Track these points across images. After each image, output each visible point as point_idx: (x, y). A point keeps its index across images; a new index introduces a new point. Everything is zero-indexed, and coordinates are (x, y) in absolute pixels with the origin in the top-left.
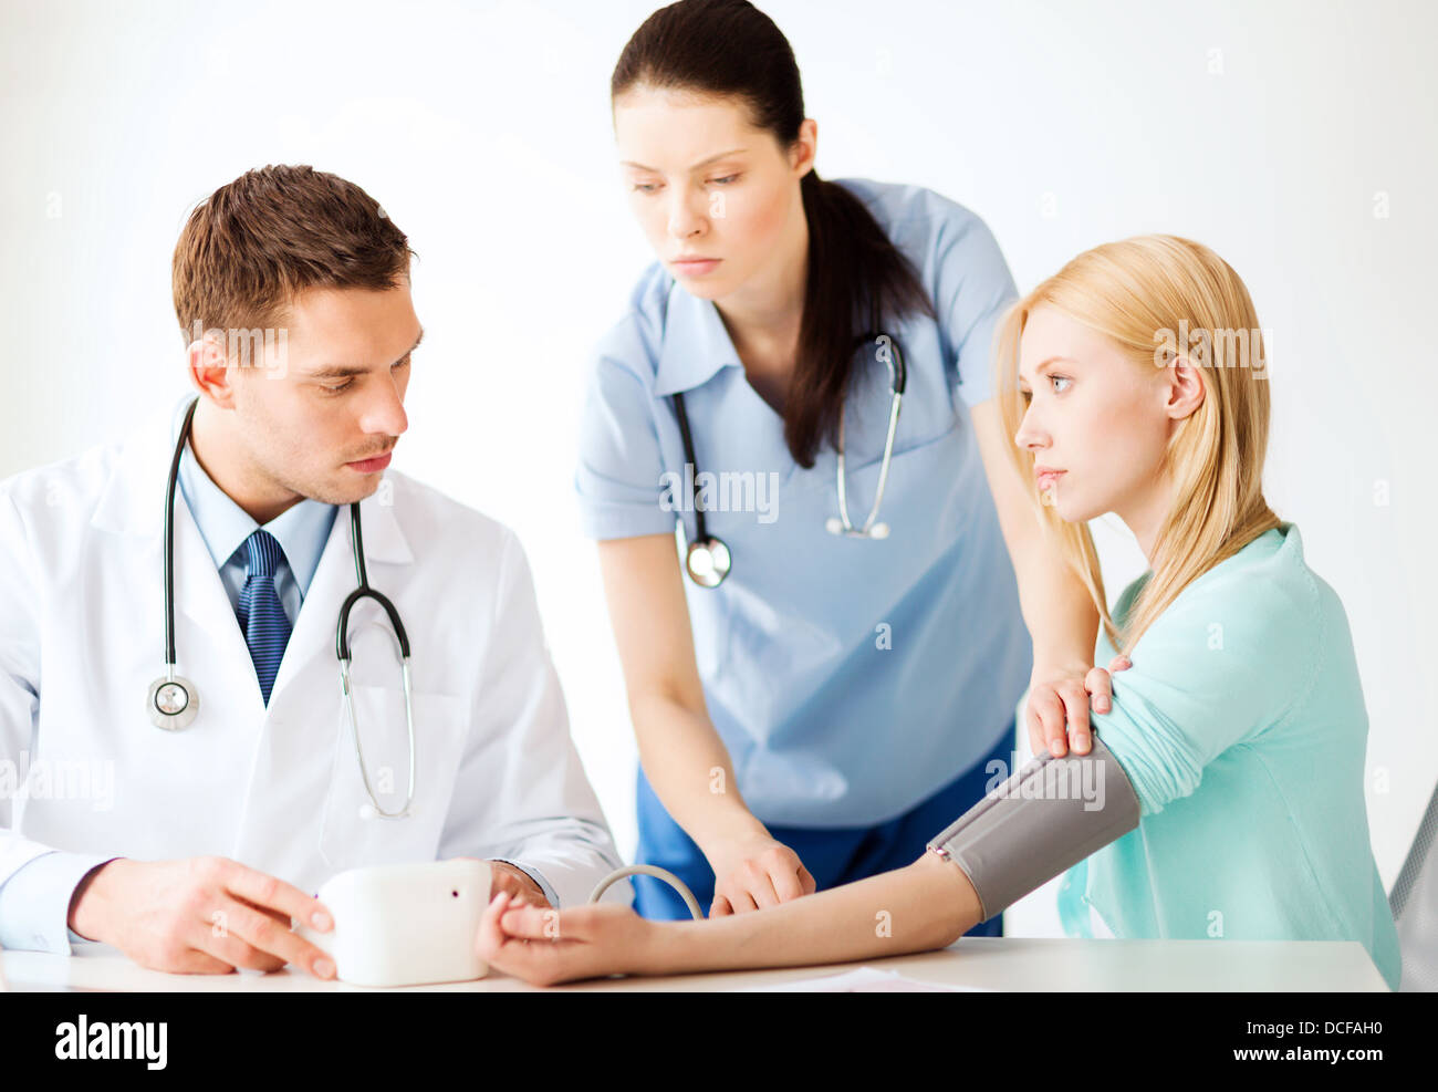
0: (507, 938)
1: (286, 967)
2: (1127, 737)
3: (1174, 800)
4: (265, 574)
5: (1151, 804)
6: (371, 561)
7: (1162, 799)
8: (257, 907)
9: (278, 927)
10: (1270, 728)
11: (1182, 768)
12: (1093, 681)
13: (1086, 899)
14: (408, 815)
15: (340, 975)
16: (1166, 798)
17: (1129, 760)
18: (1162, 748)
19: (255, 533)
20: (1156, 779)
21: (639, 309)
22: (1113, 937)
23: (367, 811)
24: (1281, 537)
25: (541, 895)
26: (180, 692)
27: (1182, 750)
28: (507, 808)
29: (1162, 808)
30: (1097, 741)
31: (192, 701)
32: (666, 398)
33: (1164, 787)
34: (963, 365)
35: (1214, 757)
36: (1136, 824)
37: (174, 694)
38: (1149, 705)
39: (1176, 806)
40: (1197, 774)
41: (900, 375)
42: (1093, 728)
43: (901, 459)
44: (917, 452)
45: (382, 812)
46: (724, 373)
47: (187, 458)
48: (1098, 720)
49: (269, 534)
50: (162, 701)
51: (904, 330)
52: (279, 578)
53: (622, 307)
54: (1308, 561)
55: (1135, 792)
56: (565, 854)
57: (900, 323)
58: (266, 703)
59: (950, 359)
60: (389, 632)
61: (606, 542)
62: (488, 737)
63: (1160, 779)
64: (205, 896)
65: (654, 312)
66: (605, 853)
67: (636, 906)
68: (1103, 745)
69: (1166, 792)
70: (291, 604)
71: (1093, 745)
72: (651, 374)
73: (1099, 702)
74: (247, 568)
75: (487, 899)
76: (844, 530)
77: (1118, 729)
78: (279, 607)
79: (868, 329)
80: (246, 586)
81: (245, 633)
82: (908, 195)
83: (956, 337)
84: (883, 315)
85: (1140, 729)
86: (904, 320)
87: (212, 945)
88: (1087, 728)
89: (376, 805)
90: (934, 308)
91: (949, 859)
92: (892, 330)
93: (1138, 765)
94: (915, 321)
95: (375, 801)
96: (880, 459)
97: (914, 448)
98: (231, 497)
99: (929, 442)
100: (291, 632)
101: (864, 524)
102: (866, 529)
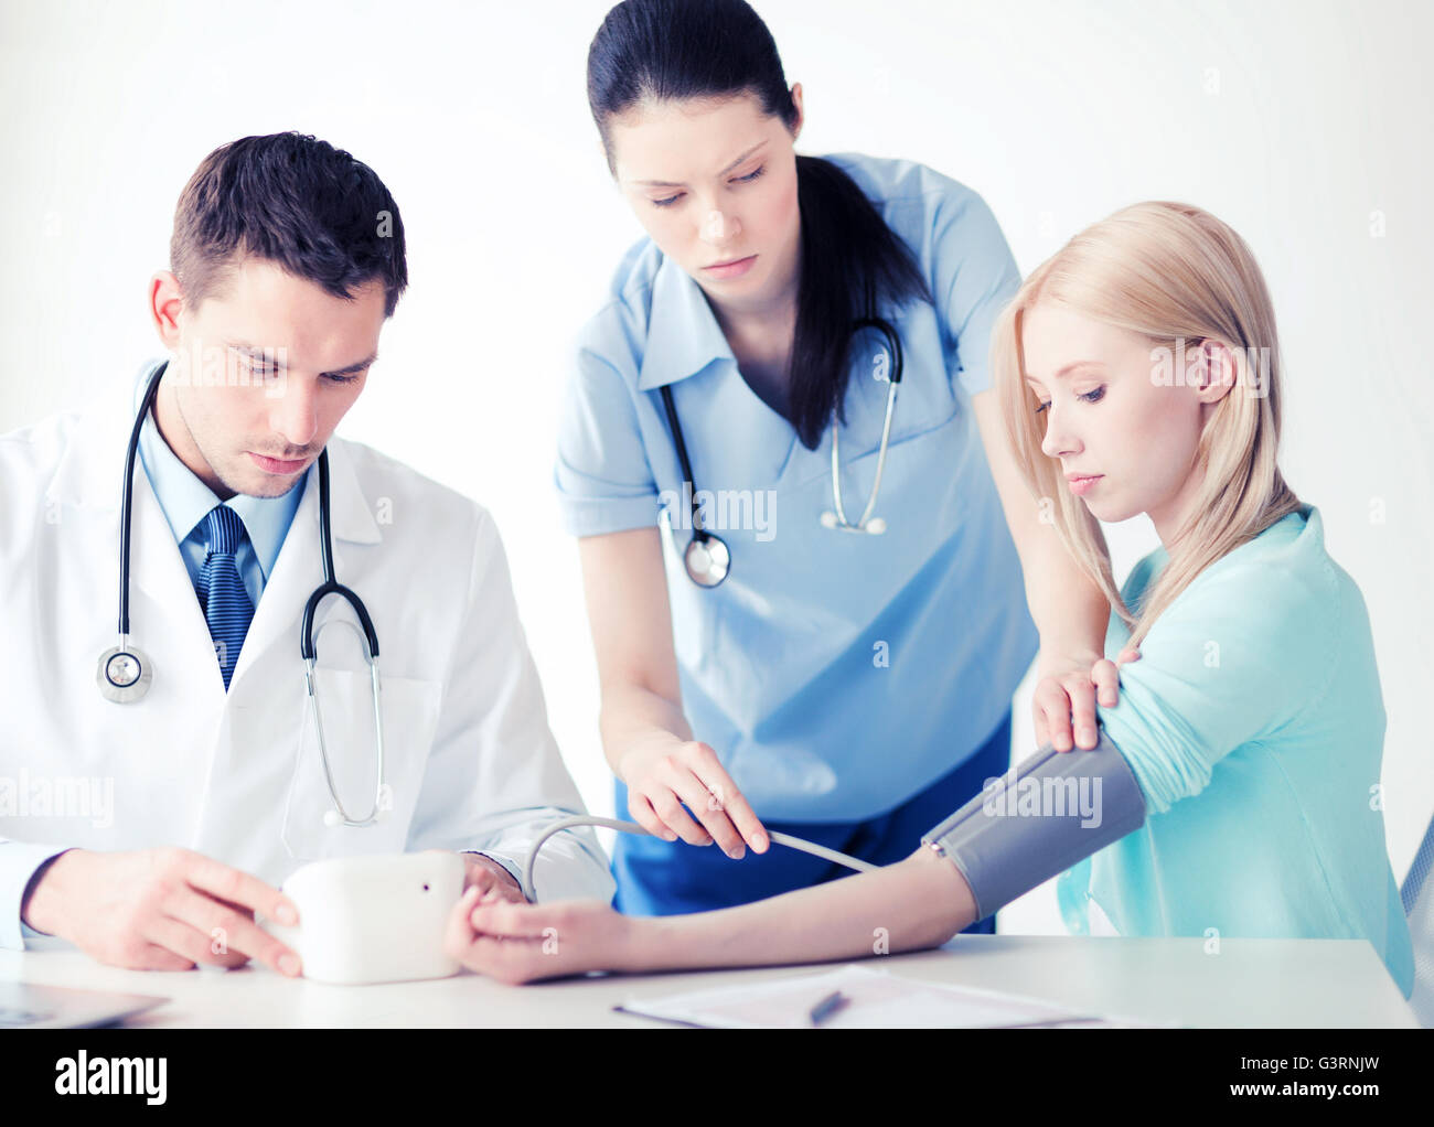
0: (478, 935)
1: (250, 963)
2: (1134, 732)
3: (1183, 799)
4: (226, 550)
5: (1157, 803)
6: (338, 540)
7: (1169, 799)
8: (219, 900)
9: (243, 922)
10: (1284, 726)
11: (1192, 769)
12: (1100, 674)
13: (1089, 896)
14: (375, 822)
15: (306, 972)
16: (1173, 795)
17: (1136, 757)
18: (1170, 744)
19: (216, 509)
20: (1163, 775)
21: (621, 298)
22: (1117, 934)
23: (331, 817)
24: (1303, 522)
25: (517, 890)
26: (131, 661)
27: (1192, 749)
28: (482, 800)
29: (1168, 808)
30: (1104, 736)
31: (144, 675)
32: (650, 393)
33: (1171, 785)
34: (965, 351)
35: (1225, 753)
36: (1141, 823)
37: (126, 665)
38: (1158, 699)
39: (1184, 806)
40: (1206, 773)
41: (897, 363)
42: (1099, 721)
43: (898, 449)
44: (916, 442)
45: (347, 820)
46: (713, 366)
47: (148, 428)
48: (1105, 714)
49: (231, 510)
50: (113, 672)
51: (899, 314)
52: (240, 556)
53: (602, 295)
54: (1328, 549)
55: (1141, 790)
57: (897, 308)
58: (227, 689)
59: (949, 344)
60: (357, 631)
61: (584, 538)
62: (459, 727)
63: (1168, 778)
64: (167, 889)
65: (636, 301)
66: (586, 844)
68: (1108, 740)
69: (1174, 790)
70: (252, 584)
71: (1099, 740)
72: (633, 367)
73: (1105, 696)
74: (207, 544)
75: (460, 892)
76: (839, 524)
77: (1125, 724)
78: (241, 586)
79: (863, 314)
80: (206, 564)
81: (205, 613)
82: (903, 172)
83: (955, 323)
84: (878, 299)
85: (1147, 724)
86: (900, 305)
87: (174, 940)
88: (1094, 723)
89: (343, 814)
90: (931, 292)
91: (944, 855)
92: (887, 315)
93: (1146, 762)
94: (913, 307)
95: (341, 808)
96: (876, 449)
97: (912, 437)
98: (192, 471)
99: (927, 431)
100: (253, 614)
101: (860, 519)
102: (861, 524)
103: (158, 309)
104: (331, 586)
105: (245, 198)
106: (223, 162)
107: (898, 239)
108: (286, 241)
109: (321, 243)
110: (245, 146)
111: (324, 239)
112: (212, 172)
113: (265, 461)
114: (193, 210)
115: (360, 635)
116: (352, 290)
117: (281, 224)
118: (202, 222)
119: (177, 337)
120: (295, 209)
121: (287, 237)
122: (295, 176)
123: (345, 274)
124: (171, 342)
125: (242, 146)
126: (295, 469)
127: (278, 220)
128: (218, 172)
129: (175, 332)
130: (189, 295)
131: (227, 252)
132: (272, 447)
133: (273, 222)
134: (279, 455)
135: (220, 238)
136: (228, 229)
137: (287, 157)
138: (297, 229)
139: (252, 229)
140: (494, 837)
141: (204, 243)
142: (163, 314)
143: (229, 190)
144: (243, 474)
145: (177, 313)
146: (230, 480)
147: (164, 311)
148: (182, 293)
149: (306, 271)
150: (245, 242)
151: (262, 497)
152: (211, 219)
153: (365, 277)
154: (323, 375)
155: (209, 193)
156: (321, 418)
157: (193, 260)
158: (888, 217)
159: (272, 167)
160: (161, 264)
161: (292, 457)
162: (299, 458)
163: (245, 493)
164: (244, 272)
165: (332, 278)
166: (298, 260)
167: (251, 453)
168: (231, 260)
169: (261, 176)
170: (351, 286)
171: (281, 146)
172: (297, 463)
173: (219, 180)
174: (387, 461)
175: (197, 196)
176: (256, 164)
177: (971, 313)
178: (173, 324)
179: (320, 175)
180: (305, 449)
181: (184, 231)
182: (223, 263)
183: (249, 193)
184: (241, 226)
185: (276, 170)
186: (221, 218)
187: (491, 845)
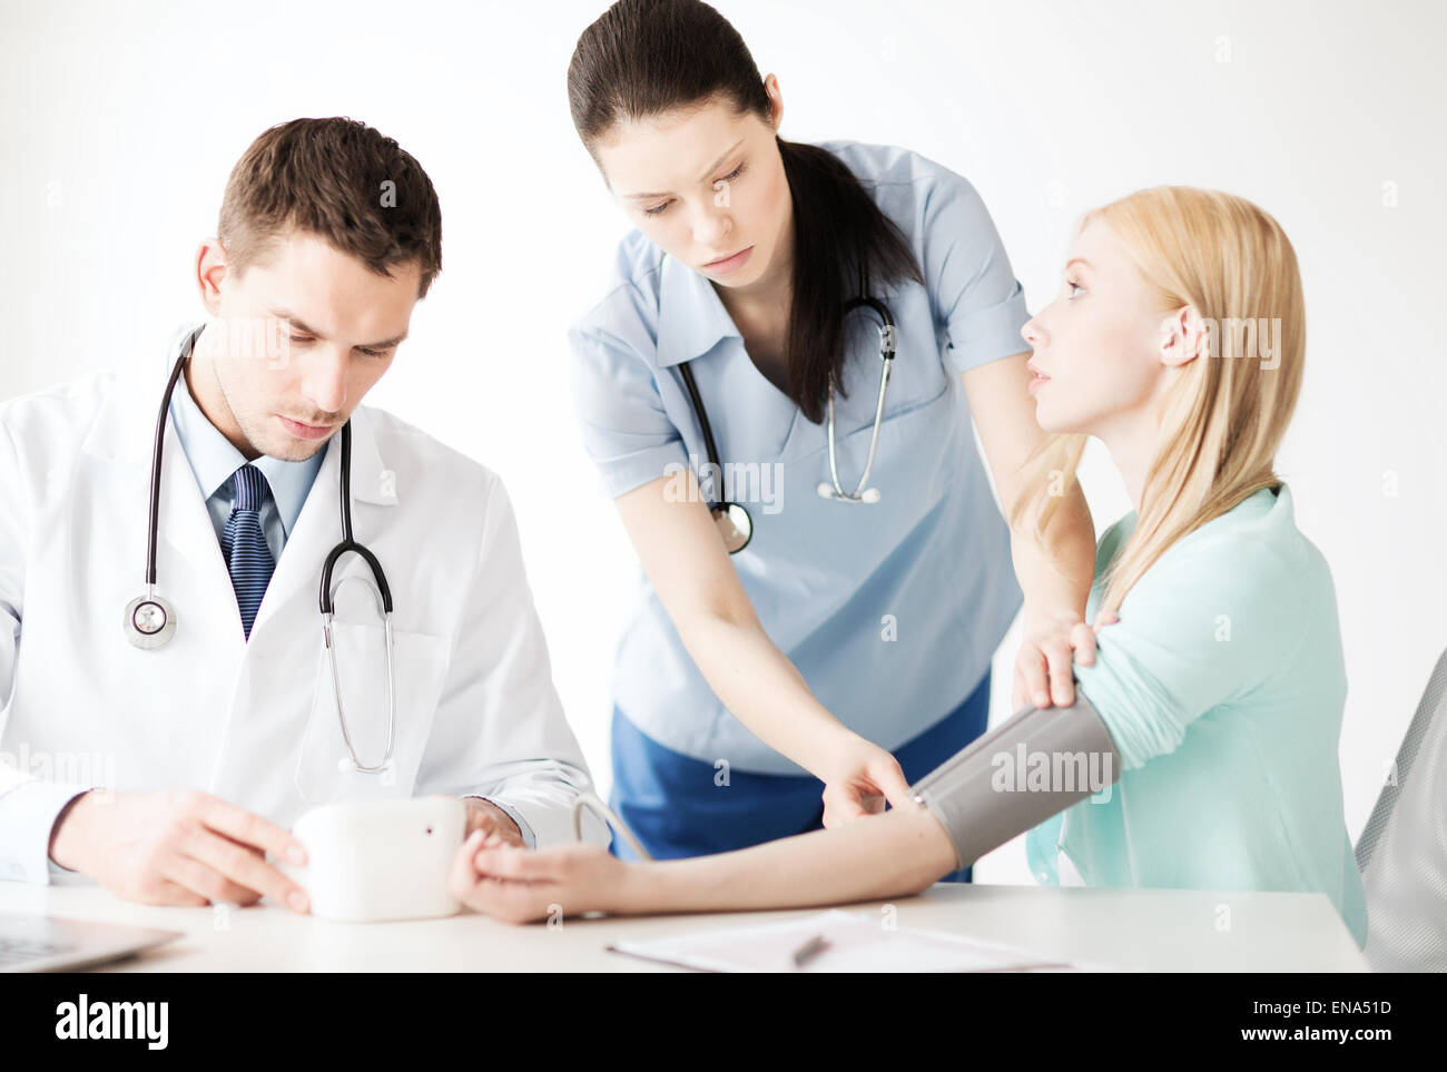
0: (481, 878)
1: (261, 901)
2: (1109, 692)
3: (1156, 757)
4: (250, 509)
5: (1132, 760)
7: (1143, 756)
8: (232, 840)
9: (253, 860)
10: (1253, 692)
11: (1164, 726)
12: (1078, 636)
13: (1060, 848)
14: (386, 769)
15: (315, 909)
16: (1147, 753)
17: (1111, 715)
18: (1144, 704)
19: (243, 468)
20: (1137, 734)
21: (631, 281)
24: (1273, 498)
25: (518, 836)
26: (157, 610)
27: (1165, 710)
28: (486, 751)
29: (1143, 765)
30: (1080, 695)
31: (169, 623)
33: (1145, 743)
34: (956, 328)
35: (1198, 715)
37: (152, 614)
38: (1133, 661)
39: (1158, 763)
40: (1179, 733)
42: (1075, 681)
45: (360, 767)
46: (722, 344)
47: (180, 390)
48: (1081, 673)
49: (257, 469)
50: (140, 619)
51: (892, 293)
52: (264, 513)
54: (1299, 524)
55: (1115, 746)
56: (545, 795)
57: (889, 287)
58: (247, 636)
60: (372, 587)
62: (466, 680)
63: (1141, 736)
64: (184, 829)
67: (612, 849)
68: (1084, 700)
69: (1147, 747)
70: (274, 541)
71: (1076, 699)
72: (650, 345)
73: (1082, 655)
74: (233, 502)
75: (462, 838)
76: (835, 494)
77: (1102, 685)
78: (263, 542)
79: (857, 293)
80: (231, 519)
81: (229, 566)
82: (894, 158)
83: (946, 302)
84: (871, 278)
85: (1123, 685)
86: (892, 286)
87: (188, 877)
88: (1069, 682)
89: (355, 761)
90: (923, 274)
91: (926, 807)
92: (880, 295)
93: (1120, 720)
94: (904, 286)
95: (354, 755)
96: (872, 424)
97: (905, 412)
98: (221, 432)
99: (920, 406)
100: (274, 569)
101: (856, 490)
102: (857, 494)
103: (203, 274)
104: (348, 545)
105: (298, 173)
106: (278, 139)
107: (890, 222)
108: (334, 217)
109: (368, 222)
110: (301, 126)
111: (370, 218)
112: (267, 149)
113: (294, 425)
114: (246, 183)
115: (374, 591)
116: (391, 269)
117: (330, 200)
118: (254, 194)
119: (218, 303)
120: (345, 188)
121: (334, 213)
122: (346, 157)
123: (387, 253)
124: (213, 308)
125: (297, 126)
126: (321, 435)
127: (327, 197)
128: (273, 149)
129: (216, 298)
130: (235, 263)
131: (275, 224)
132: (302, 412)
133: (323, 200)
134: (307, 420)
135: (271, 210)
136: (279, 202)
137: (339, 138)
138: (345, 208)
139: (302, 204)
140: (500, 784)
141: (255, 213)
142: (207, 279)
143: (282, 166)
144: (272, 437)
145: (220, 280)
146: (257, 441)
147: (208, 277)
148: (227, 259)
149: (350, 247)
150: (294, 216)
151: (286, 460)
152: (263, 192)
153: (406, 258)
154: (356, 348)
155: (263, 167)
156: (350, 389)
157: (242, 230)
158: (880, 202)
159: (325, 148)
160: (209, 230)
161: (320, 423)
162: (326, 425)
163: (271, 455)
164: (291, 244)
165: (375, 255)
166: (344, 237)
167: (280, 417)
168: (280, 232)
169: (314, 155)
170: (390, 264)
171: (334, 129)
172: (323, 430)
173: (273, 155)
174: (407, 428)
175: (251, 169)
176: (310, 144)
177: (962, 293)
178: (216, 291)
179: (369, 157)
180: (332, 417)
181: (236, 202)
182: (272, 234)
183: (301, 170)
184: (291, 200)
185: (328, 151)
186: (273, 191)
187: (495, 792)
